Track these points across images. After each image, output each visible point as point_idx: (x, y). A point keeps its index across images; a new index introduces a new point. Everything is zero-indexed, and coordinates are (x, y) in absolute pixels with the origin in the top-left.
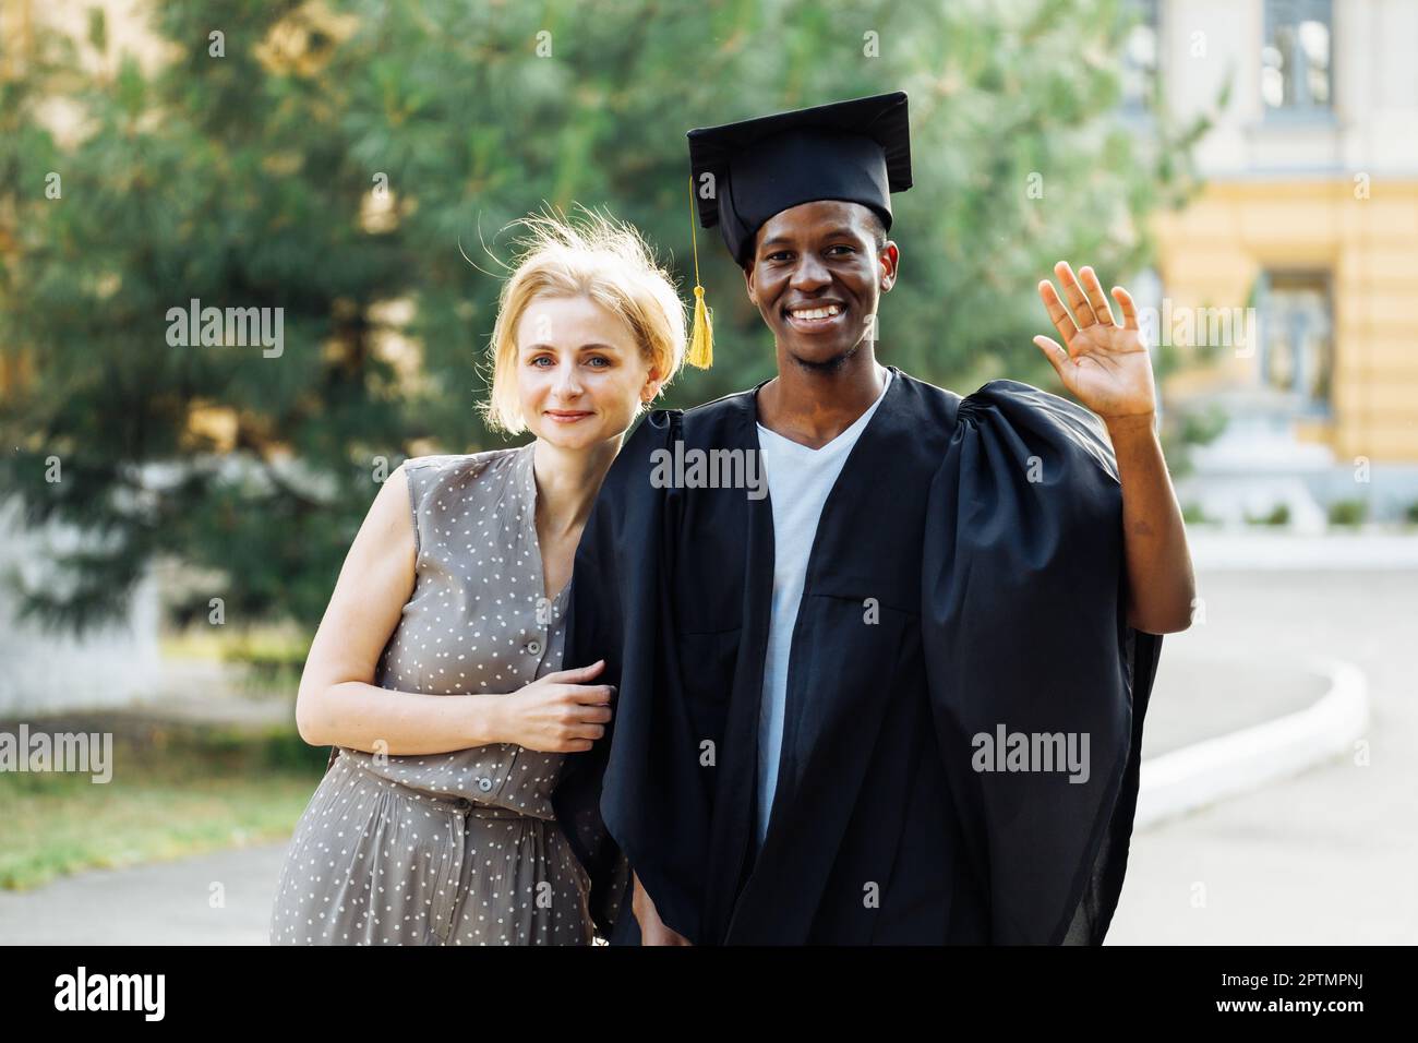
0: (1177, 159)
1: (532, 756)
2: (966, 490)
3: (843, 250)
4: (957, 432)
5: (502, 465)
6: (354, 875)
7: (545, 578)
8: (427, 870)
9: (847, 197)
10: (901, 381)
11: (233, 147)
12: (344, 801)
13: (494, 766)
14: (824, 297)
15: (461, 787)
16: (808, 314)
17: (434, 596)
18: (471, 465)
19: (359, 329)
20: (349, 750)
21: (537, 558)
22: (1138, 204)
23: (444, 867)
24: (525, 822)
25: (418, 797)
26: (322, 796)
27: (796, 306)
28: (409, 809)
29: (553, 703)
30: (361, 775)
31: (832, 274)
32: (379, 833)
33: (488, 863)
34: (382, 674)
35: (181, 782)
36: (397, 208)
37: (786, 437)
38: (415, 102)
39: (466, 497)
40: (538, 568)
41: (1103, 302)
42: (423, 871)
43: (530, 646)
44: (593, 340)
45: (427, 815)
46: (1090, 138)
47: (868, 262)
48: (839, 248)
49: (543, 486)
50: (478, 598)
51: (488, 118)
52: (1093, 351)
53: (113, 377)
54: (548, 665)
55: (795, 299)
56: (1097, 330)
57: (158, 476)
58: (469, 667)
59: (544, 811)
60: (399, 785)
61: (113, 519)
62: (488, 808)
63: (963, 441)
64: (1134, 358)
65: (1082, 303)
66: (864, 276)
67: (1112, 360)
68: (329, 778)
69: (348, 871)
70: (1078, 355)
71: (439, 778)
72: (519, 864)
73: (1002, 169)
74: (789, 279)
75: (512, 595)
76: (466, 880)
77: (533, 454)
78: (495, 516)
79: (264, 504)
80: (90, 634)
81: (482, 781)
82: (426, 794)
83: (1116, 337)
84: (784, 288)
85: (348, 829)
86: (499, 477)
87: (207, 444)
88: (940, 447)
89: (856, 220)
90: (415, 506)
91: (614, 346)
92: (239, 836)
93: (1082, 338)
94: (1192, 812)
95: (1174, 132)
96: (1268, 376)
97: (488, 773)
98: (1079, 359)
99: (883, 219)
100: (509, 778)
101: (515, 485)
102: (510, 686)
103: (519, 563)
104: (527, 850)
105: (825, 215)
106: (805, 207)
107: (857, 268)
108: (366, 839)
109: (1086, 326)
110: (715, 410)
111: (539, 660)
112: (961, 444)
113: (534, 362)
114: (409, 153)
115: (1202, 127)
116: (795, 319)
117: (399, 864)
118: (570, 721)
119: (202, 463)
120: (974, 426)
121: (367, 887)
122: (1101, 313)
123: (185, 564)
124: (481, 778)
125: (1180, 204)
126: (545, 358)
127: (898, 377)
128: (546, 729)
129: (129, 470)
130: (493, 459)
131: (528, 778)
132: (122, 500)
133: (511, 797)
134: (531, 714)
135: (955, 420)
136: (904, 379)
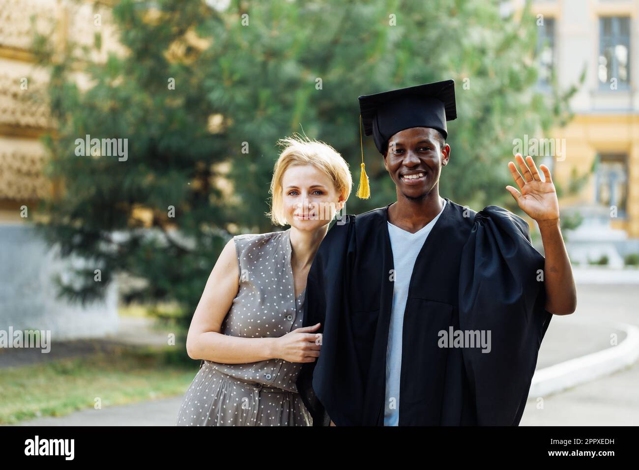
0: (562, 106)
1: (289, 364)
2: (479, 252)
3: (426, 149)
4: (475, 227)
5: (276, 239)
6: (210, 416)
7: (295, 287)
8: (242, 414)
9: (427, 125)
10: (450, 205)
11: (153, 95)
12: (207, 383)
13: (272, 369)
14: (417, 170)
15: (258, 378)
16: (410, 177)
17: (247, 295)
18: (263, 239)
19: (207, 175)
20: (209, 362)
21: (292, 280)
22: (545, 126)
23: (250, 413)
24: (285, 394)
25: (239, 382)
26: (197, 381)
27: (405, 173)
28: (235, 388)
29: (298, 341)
30: (214, 372)
31: (421, 159)
32: (222, 398)
33: (269, 411)
34: (224, 328)
35: (127, 371)
36: (224, 123)
37: (400, 228)
38: (236, 77)
39: (261, 252)
40: (292, 283)
41: (536, 171)
42: (240, 415)
43: (288, 317)
44: (315, 183)
45: (243, 390)
46: (525, 98)
47: (437, 154)
48: (424, 148)
49: (294, 248)
50: (266, 296)
51: (266, 85)
52: (532, 192)
53: (100, 193)
54: (296, 325)
55: (405, 170)
56: (534, 183)
57: (119, 237)
58: (262, 325)
59: (294, 388)
60: (231, 377)
61: (99, 255)
62: (268, 388)
63: (477, 231)
64: (550, 195)
65: (527, 171)
66: (435, 160)
67: (540, 196)
68: (200, 373)
69: (208, 414)
70: (526, 194)
71: (248, 374)
72: (282, 412)
73: (487, 110)
74: (402, 161)
75: (281, 295)
76: (259, 419)
77: (289, 233)
78: (273, 261)
79: (164, 251)
80: (88, 305)
81: (267, 375)
82: (242, 381)
83: (542, 186)
84: (400, 165)
85: (208, 395)
86: (275, 244)
87: (140, 223)
88: (466, 233)
89: (432, 135)
90: (239, 255)
91: (325, 186)
92: (152, 395)
93: (527, 187)
94: (566, 390)
95: (561, 93)
96: (599, 199)
97: (270, 372)
98: (526, 195)
99: (443, 134)
100: (279, 374)
101: (282, 248)
102: (280, 334)
103: (284, 281)
104: (286, 406)
105: (418, 133)
106: (409, 130)
107: (432, 157)
108: (216, 400)
109: (529, 181)
110: (369, 216)
111: (292, 323)
112: (476, 233)
113: (290, 194)
114: (232, 99)
115: (573, 91)
116: (405, 178)
117: (230, 411)
118: (306, 349)
119: (138, 232)
120: (482, 225)
121: (216, 421)
122: (535, 176)
123: (130, 276)
124: (267, 374)
125: (563, 124)
126: (295, 192)
127: (449, 203)
128: (296, 352)
129: (105, 234)
130: (272, 236)
131: (287, 374)
132: (103, 247)
133: (280, 382)
134: (289, 346)
135: (473, 222)
136: (452, 204)
